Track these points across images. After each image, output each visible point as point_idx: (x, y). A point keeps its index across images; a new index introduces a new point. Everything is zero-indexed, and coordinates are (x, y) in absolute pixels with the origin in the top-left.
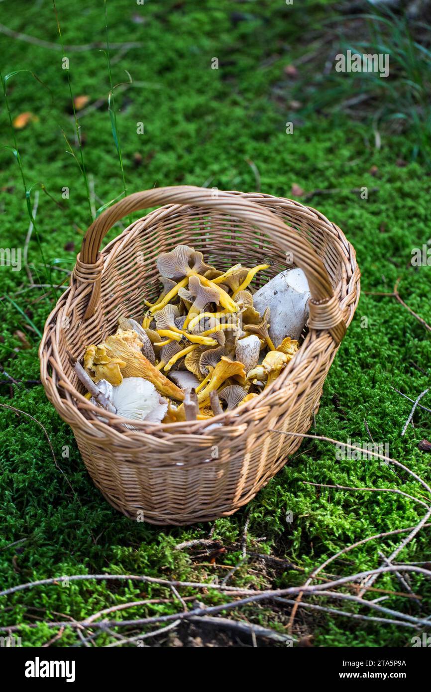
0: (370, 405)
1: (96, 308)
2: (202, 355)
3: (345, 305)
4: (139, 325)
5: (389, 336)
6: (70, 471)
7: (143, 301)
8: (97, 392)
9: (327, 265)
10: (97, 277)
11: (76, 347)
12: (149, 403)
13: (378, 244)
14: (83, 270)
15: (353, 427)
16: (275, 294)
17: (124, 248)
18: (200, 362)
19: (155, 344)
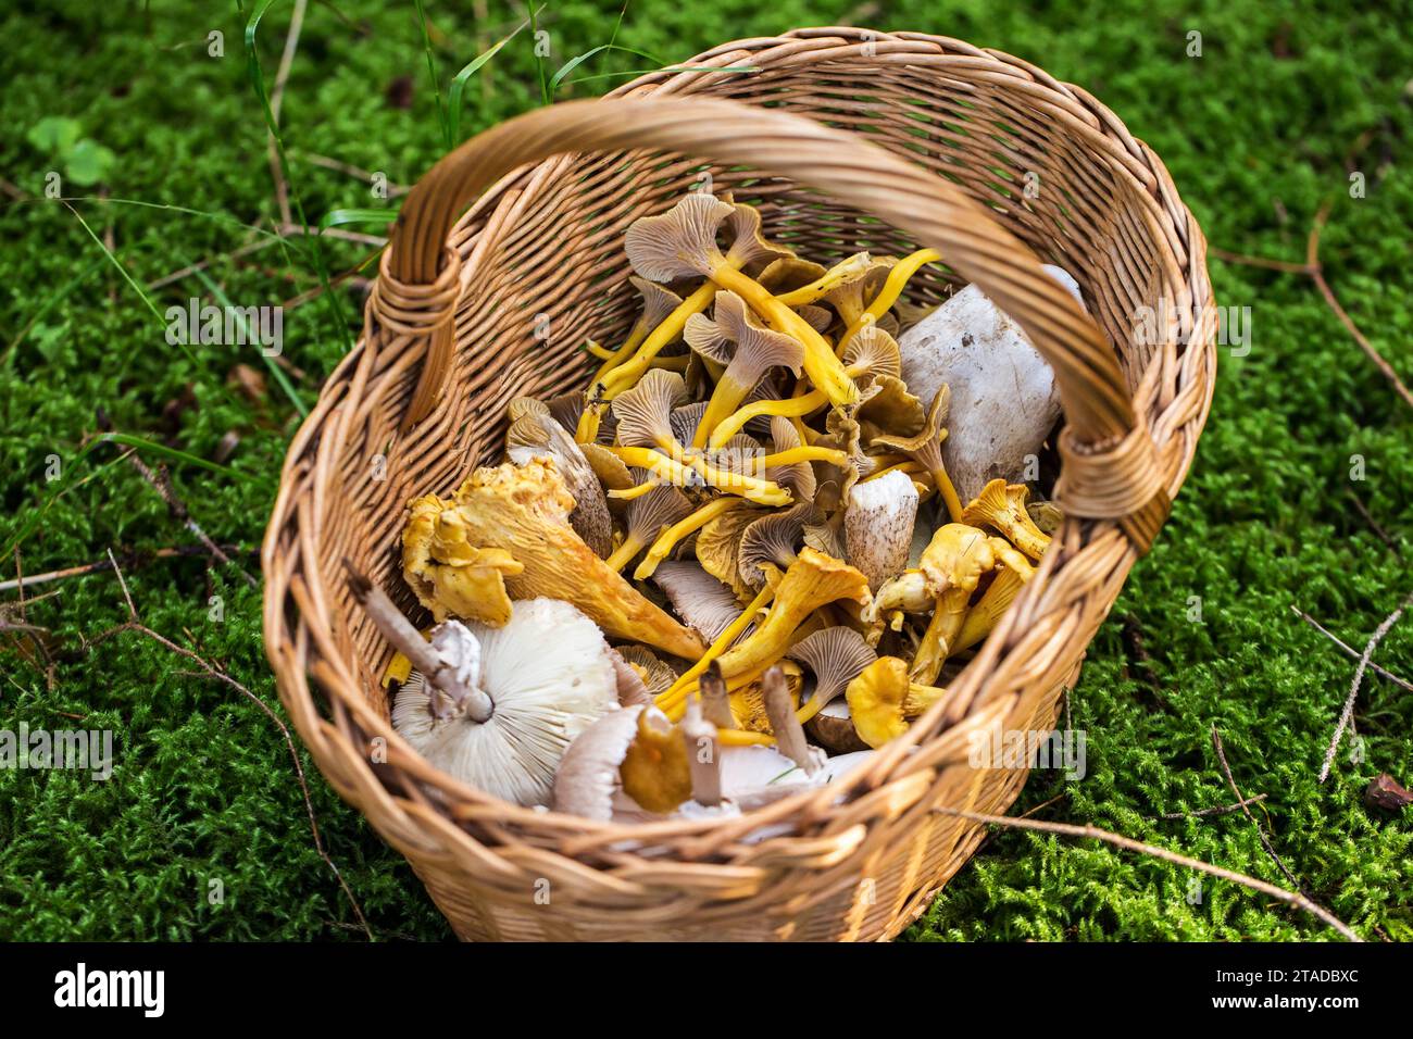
0: (1232, 664)
1: (442, 391)
2: (747, 530)
3: (1168, 432)
4: (567, 437)
5: (1290, 408)
6: (360, 856)
7: (585, 344)
8: (434, 664)
9: (1119, 267)
10: (441, 318)
11: (380, 512)
12: (585, 690)
13: (1268, 95)
14: (399, 301)
15: (1179, 736)
16: (966, 343)
17: (527, 210)
18: (741, 552)
19: (613, 493)
